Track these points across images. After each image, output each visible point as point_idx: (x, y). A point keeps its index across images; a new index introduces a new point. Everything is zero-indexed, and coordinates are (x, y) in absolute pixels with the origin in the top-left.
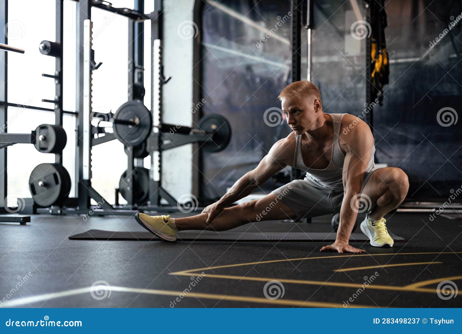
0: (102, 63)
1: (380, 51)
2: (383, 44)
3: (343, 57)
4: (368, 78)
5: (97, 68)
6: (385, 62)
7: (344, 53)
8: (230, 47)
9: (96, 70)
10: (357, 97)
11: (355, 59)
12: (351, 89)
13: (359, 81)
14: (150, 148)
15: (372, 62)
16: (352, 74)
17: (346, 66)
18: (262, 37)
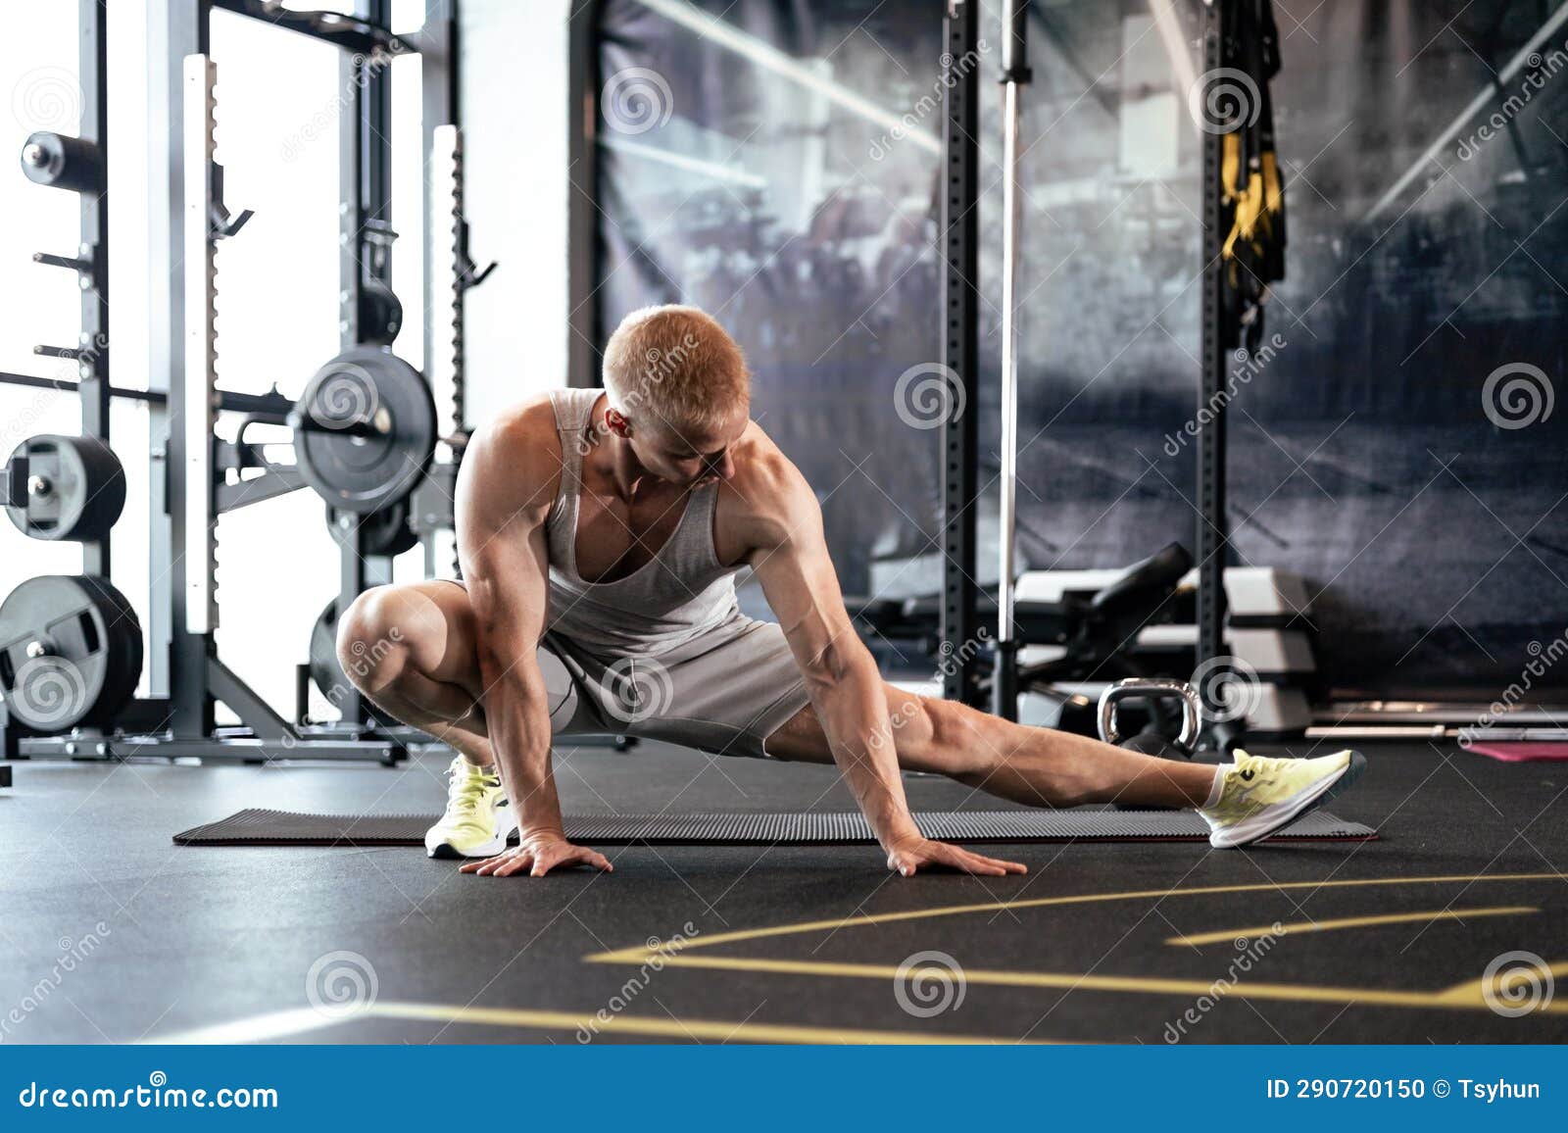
0: (252, 213)
1: (1254, 163)
2: (1267, 137)
3: (1113, 185)
4: (1208, 259)
5: (232, 231)
6: (1273, 201)
7: (1118, 171)
8: (702, 151)
9: (228, 238)
10: (1161, 330)
11: (1159, 192)
12: (1142, 299)
13: (1170, 273)
14: (422, 521)
15: (1226, 200)
16: (1145, 246)
17: (1126, 216)
18: (818, 115)
